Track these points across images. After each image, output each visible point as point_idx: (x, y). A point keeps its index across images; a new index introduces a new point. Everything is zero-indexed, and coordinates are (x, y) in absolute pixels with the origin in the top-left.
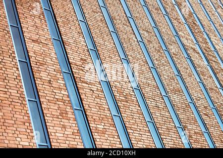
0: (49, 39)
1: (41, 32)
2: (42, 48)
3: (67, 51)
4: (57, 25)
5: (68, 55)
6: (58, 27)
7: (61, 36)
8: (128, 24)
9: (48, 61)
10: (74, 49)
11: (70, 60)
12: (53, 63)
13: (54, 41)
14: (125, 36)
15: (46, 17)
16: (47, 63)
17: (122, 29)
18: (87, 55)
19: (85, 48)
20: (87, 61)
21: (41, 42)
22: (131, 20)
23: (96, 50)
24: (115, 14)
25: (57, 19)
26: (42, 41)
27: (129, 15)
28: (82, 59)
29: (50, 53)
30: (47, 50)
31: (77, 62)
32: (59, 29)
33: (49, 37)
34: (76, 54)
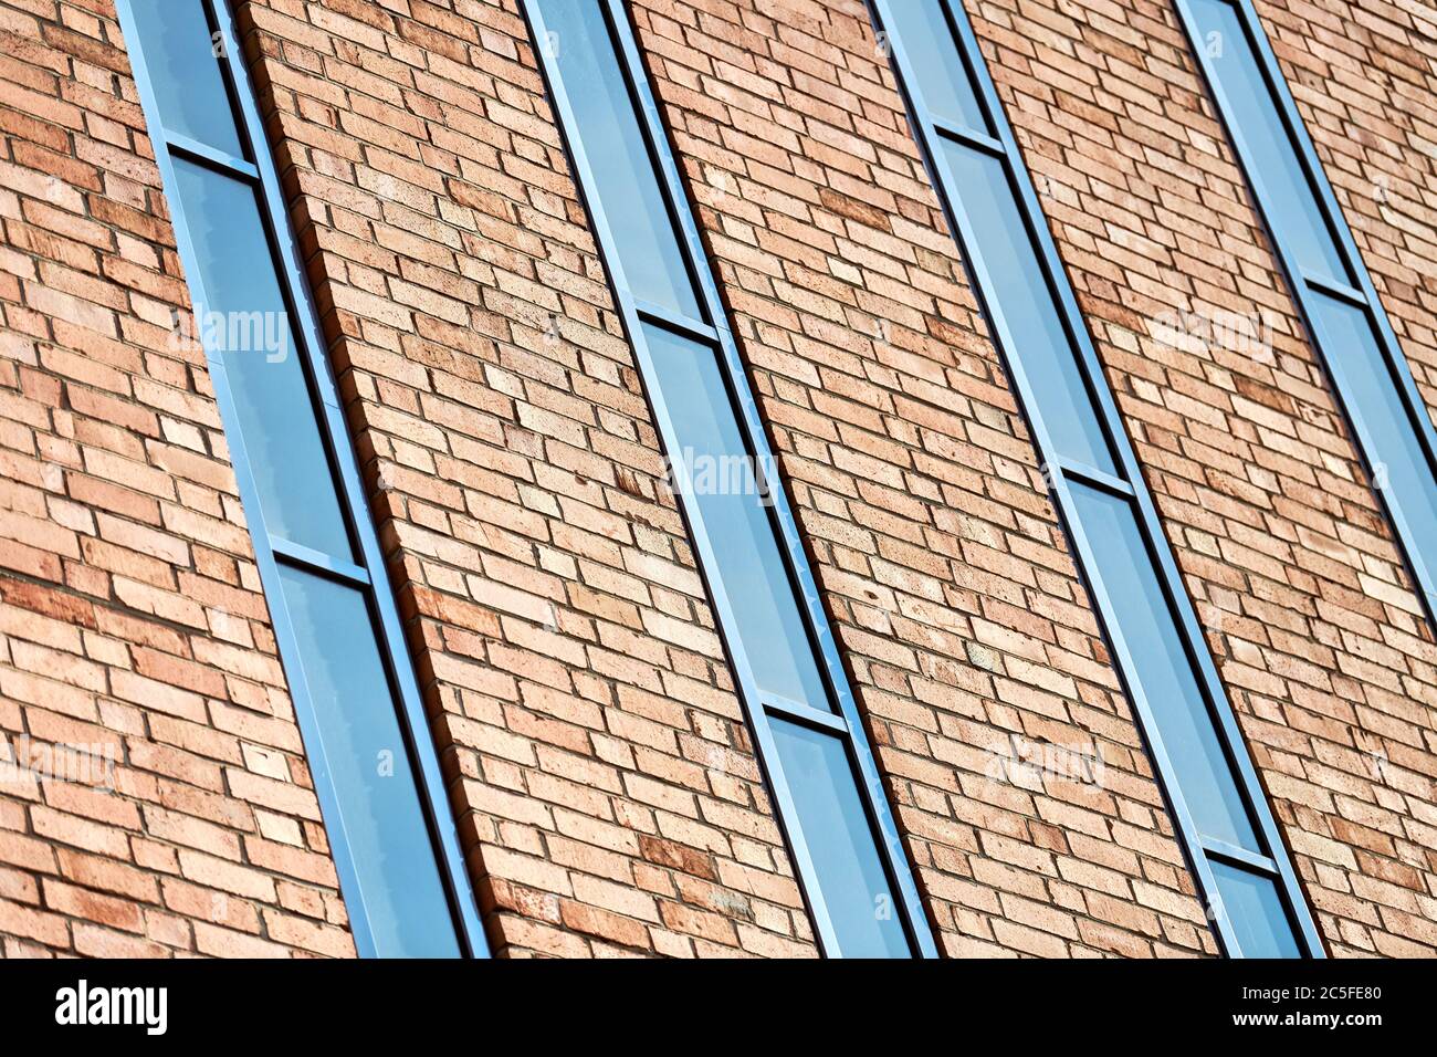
0: (216, 567)
1: (115, 465)
2: (128, 686)
3: (457, 728)
4: (342, 371)
5: (475, 794)
6: (351, 404)
7: (381, 516)
8: (1295, 380)
9: (193, 866)
10: (562, 706)
11: (494, 861)
12: (261, 887)
13: (289, 591)
14: (1258, 553)
15: (188, 260)
16: (177, 895)
17: (1212, 445)
18: (725, 787)
19: (701, 696)
20: (729, 872)
21: (115, 604)
22: (1338, 329)
23: (849, 723)
24: (1130, 245)
25: (341, 297)
26: (127, 591)
27: (1311, 260)
28: (652, 850)
29: (225, 748)
30: (189, 705)
31: (587, 889)
32: (358, 428)
33: (224, 537)
34: (581, 770)
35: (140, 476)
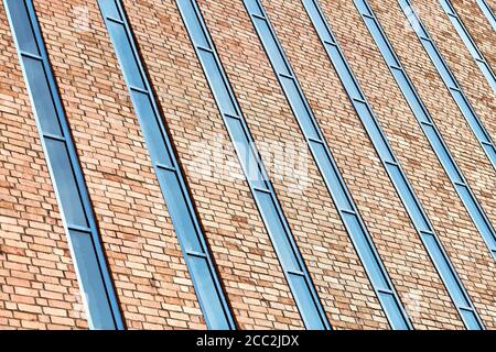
0: (146, 169)
1: (125, 151)
2: (130, 193)
3: (195, 197)
4: (167, 130)
5: (199, 210)
6: (170, 136)
7: (177, 158)
8: (352, 118)
9: (145, 227)
10: (215, 191)
11: (204, 222)
12: (159, 230)
13: (160, 173)
14: (347, 152)
15: (136, 110)
16: (143, 233)
17: (337, 132)
18: (247, 205)
19: (241, 188)
20: (249, 221)
21: (127, 178)
22: (360, 108)
23: (271, 191)
24: (319, 95)
25: (166, 115)
26: (129, 175)
27: (354, 95)
28: (234, 218)
29: (150, 204)
30: (143, 197)
31: (222, 226)
32: (171, 141)
33: (146, 163)
34: (219, 203)
35: (130, 153)
